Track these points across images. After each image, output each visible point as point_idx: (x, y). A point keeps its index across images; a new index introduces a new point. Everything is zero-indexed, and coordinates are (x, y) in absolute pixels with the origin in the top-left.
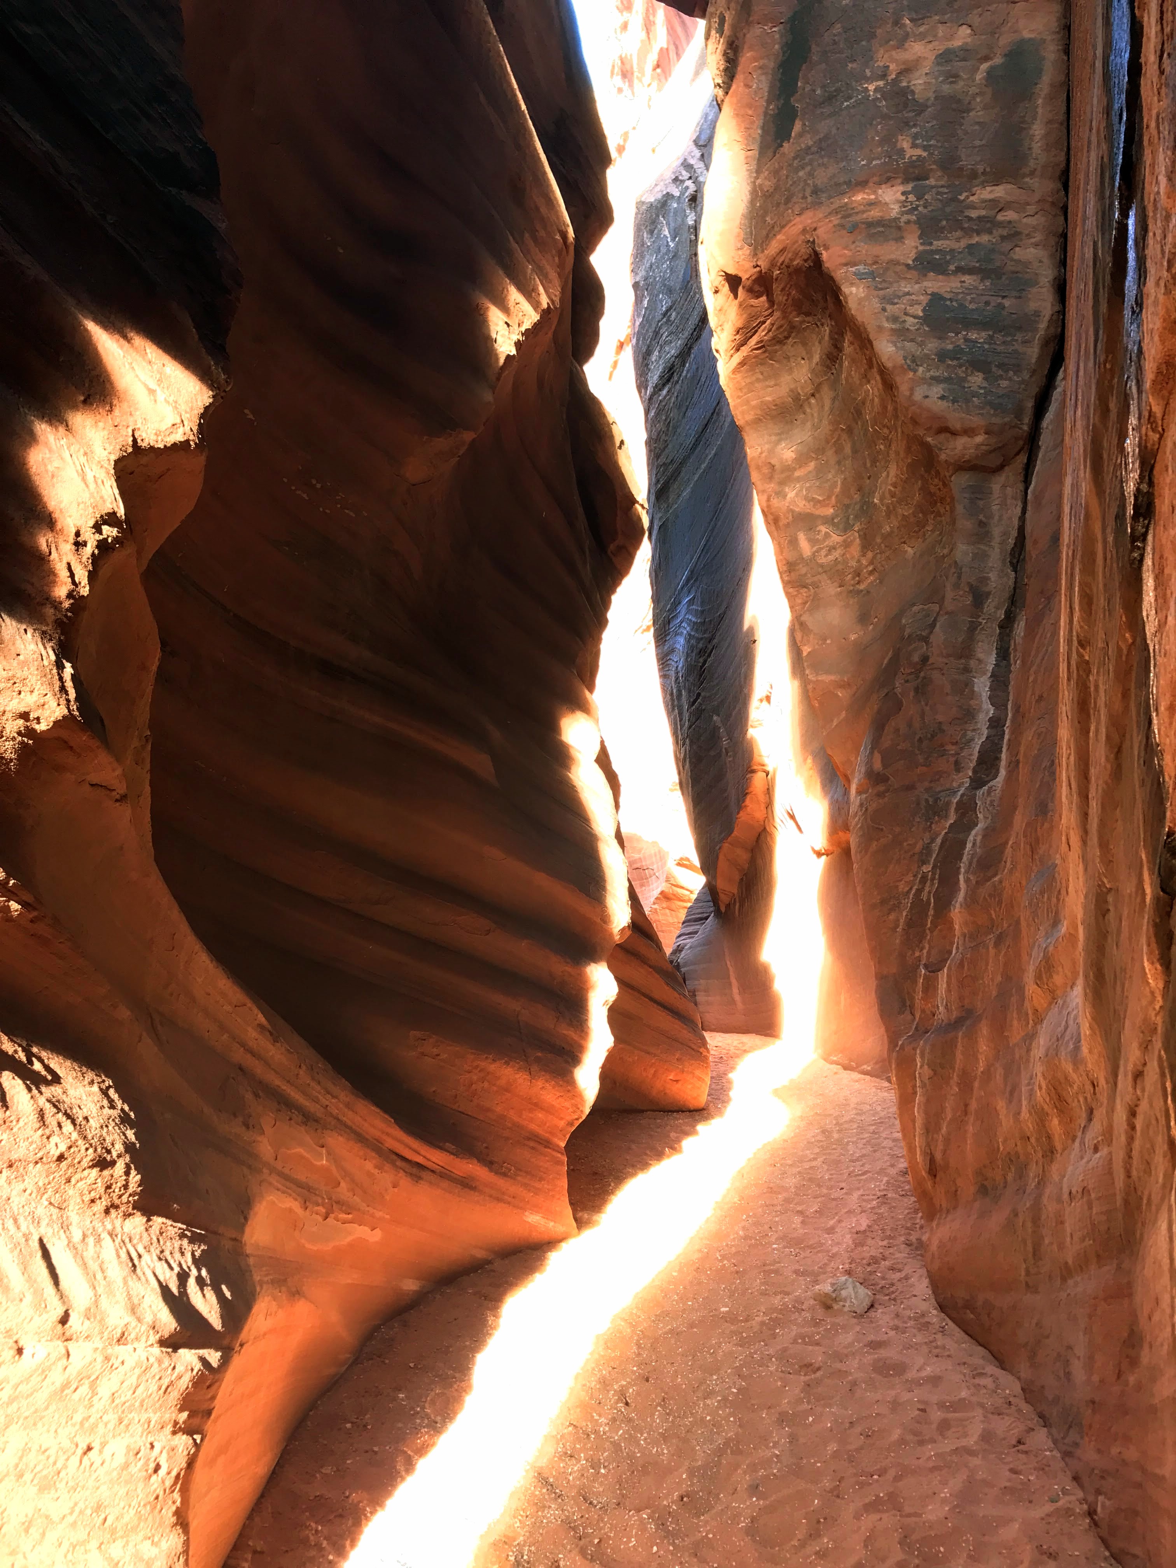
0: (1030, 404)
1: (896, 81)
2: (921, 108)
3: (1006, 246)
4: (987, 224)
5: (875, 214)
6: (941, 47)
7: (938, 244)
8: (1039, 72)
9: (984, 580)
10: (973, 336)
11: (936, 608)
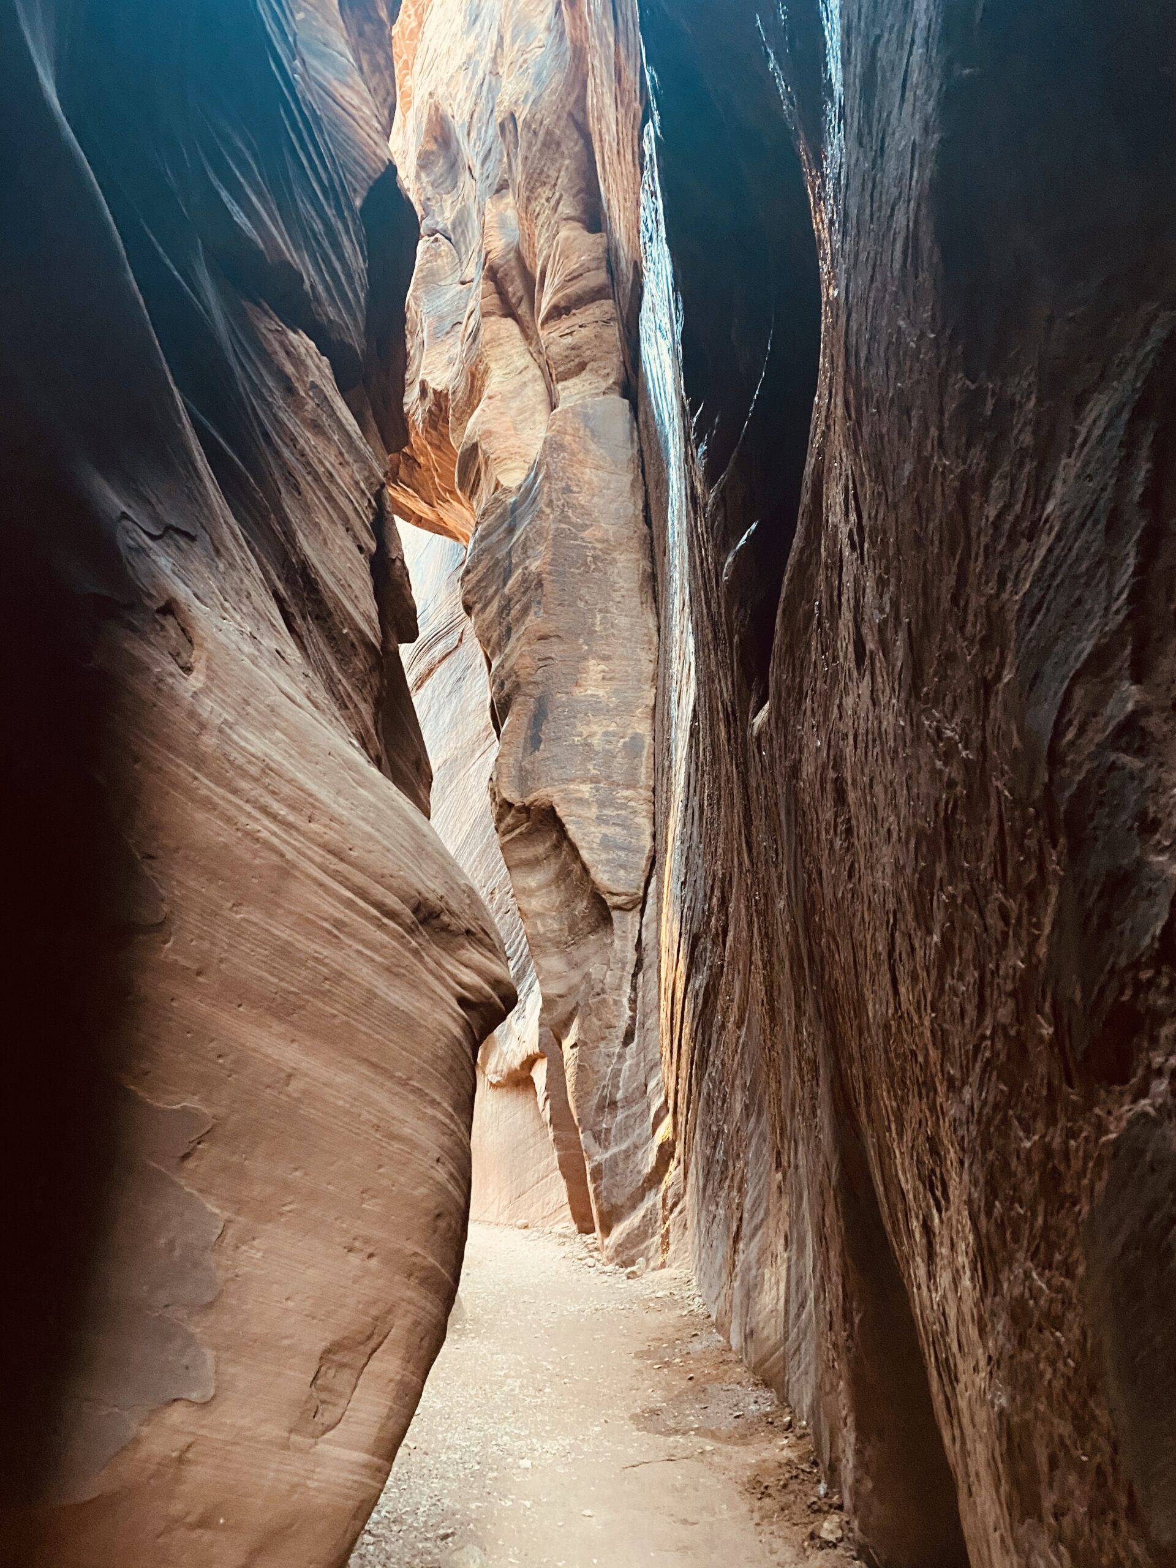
0: (643, 884)
1: (585, 739)
2: (597, 753)
3: (632, 816)
4: (624, 806)
5: (579, 795)
6: (604, 730)
7: (605, 812)
8: (643, 747)
9: (626, 957)
10: (620, 853)
11: (605, 967)
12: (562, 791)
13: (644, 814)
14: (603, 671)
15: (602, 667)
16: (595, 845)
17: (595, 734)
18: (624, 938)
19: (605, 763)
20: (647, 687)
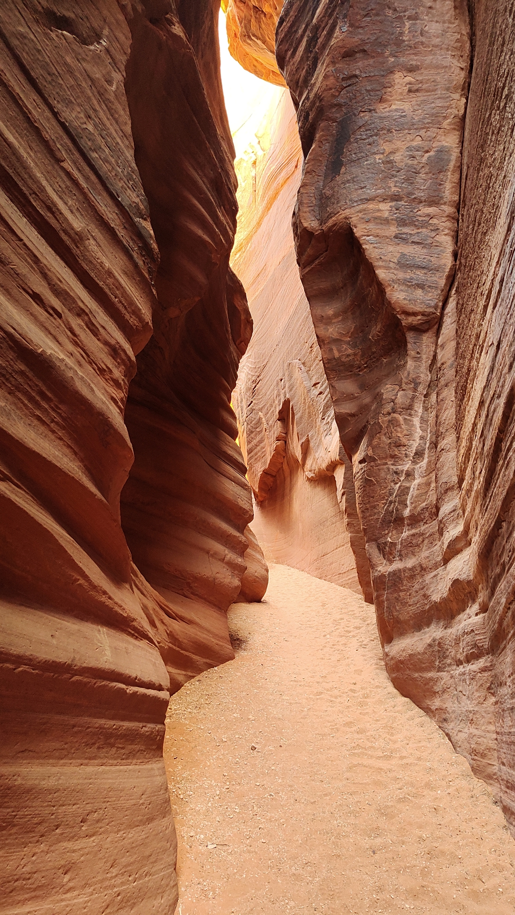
0: (440, 303)
1: (387, 156)
2: (399, 170)
3: (433, 234)
4: (424, 225)
5: (378, 214)
6: (408, 145)
7: (405, 230)
8: (449, 161)
9: (419, 377)
10: (418, 272)
11: (398, 387)
12: (360, 211)
13: (447, 231)
14: (410, 84)
15: (408, 79)
16: (392, 265)
17: (398, 150)
18: (418, 359)
19: (407, 180)
20: (457, 96)
